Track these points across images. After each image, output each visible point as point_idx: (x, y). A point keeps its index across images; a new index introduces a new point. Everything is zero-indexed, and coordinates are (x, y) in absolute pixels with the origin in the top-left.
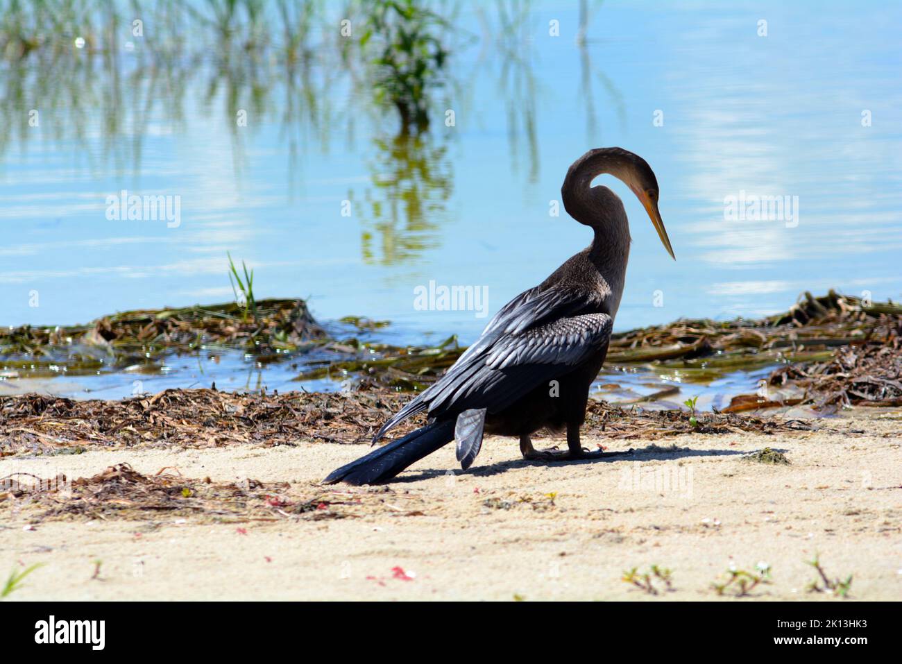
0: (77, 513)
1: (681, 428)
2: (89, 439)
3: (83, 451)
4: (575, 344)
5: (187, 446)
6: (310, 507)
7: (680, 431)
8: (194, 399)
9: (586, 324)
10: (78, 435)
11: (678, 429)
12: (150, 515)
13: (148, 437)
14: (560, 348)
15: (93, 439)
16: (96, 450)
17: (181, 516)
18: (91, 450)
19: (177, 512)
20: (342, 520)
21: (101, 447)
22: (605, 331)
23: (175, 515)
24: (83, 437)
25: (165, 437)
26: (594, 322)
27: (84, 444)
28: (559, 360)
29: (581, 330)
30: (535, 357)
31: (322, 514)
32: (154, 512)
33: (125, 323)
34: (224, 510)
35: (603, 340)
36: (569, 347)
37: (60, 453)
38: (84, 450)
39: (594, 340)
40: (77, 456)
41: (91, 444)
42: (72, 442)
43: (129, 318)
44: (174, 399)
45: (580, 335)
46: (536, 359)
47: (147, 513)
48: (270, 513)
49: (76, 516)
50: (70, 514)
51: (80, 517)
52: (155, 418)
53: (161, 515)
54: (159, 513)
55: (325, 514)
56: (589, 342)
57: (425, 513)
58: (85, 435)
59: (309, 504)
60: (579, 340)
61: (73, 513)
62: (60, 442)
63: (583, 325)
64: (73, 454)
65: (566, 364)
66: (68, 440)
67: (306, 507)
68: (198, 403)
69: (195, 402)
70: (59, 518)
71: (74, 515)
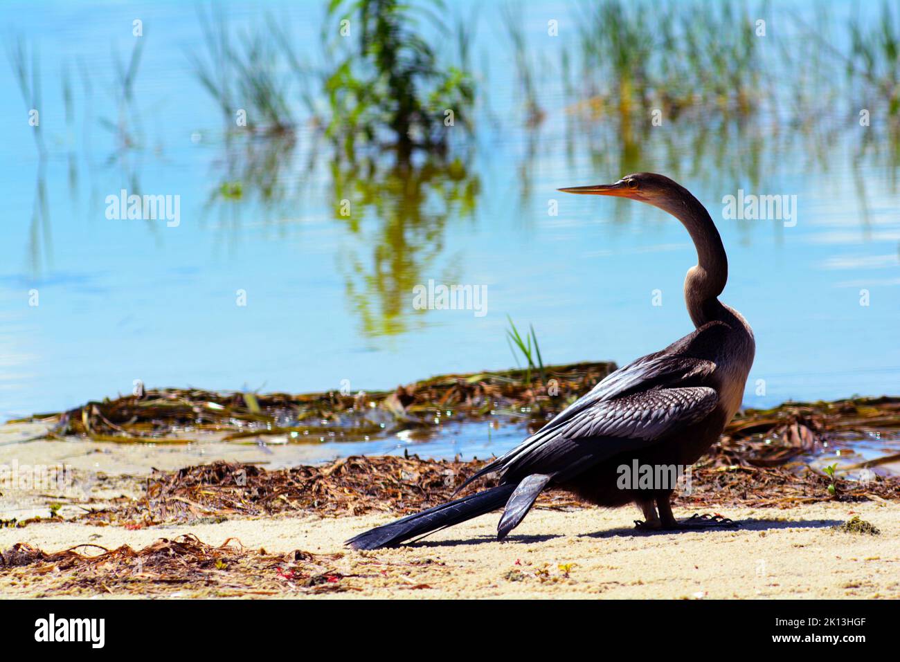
0: (85, 587)
1: (820, 496)
2: (235, 508)
3: (222, 520)
4: (657, 419)
5: (326, 515)
6: (321, 580)
7: (818, 499)
8: (376, 467)
9: (678, 399)
10: (225, 505)
11: (817, 497)
12: (158, 588)
13: (294, 506)
14: (640, 423)
15: (239, 508)
16: (238, 519)
17: (190, 589)
18: (233, 519)
19: (188, 585)
20: (343, 593)
21: (244, 516)
22: (700, 407)
23: (186, 588)
24: (231, 506)
25: (316, 505)
26: (688, 397)
27: (228, 513)
28: (635, 434)
29: (670, 405)
30: (609, 431)
31: (323, 588)
32: (164, 585)
33: (434, 387)
34: (239, 583)
35: (695, 416)
36: (649, 421)
37: (201, 522)
38: (225, 519)
39: (682, 416)
40: (216, 525)
41: (234, 514)
42: (218, 511)
43: (439, 383)
44: (356, 467)
45: (667, 410)
46: (610, 433)
47: (157, 586)
48: (278, 586)
49: (84, 590)
50: (78, 587)
51: (88, 591)
52: (320, 485)
53: (170, 588)
54: (170, 586)
55: (326, 587)
56: (675, 418)
57: (431, 586)
58: (232, 503)
59: (320, 576)
60: (664, 415)
61: (82, 587)
62: (207, 510)
63: (674, 400)
64: (212, 523)
65: (644, 439)
66: (215, 509)
67: (317, 580)
68: (379, 470)
69: (377, 468)
70: (66, 592)
71: (82, 589)
